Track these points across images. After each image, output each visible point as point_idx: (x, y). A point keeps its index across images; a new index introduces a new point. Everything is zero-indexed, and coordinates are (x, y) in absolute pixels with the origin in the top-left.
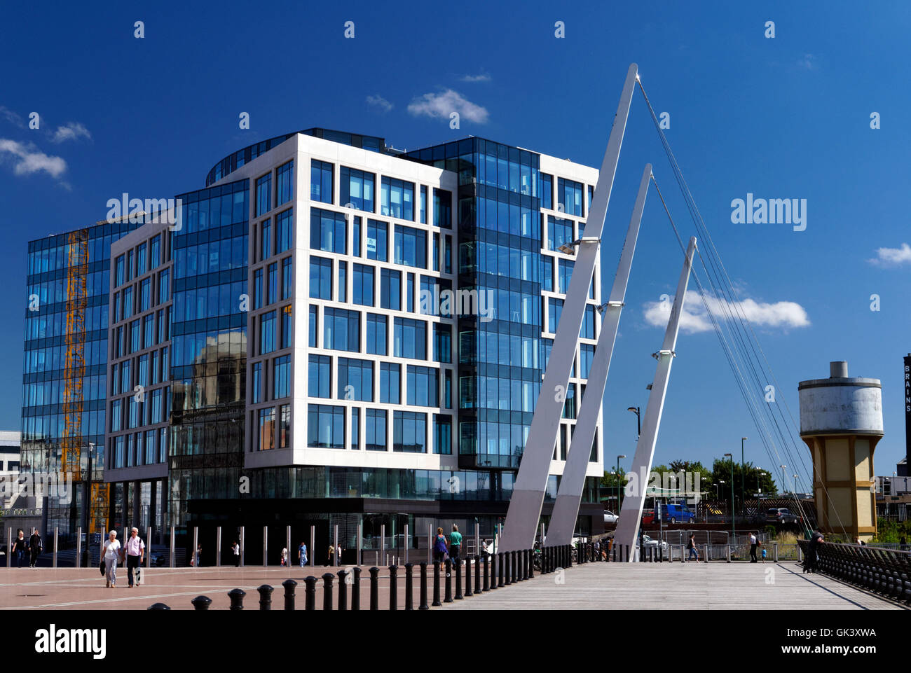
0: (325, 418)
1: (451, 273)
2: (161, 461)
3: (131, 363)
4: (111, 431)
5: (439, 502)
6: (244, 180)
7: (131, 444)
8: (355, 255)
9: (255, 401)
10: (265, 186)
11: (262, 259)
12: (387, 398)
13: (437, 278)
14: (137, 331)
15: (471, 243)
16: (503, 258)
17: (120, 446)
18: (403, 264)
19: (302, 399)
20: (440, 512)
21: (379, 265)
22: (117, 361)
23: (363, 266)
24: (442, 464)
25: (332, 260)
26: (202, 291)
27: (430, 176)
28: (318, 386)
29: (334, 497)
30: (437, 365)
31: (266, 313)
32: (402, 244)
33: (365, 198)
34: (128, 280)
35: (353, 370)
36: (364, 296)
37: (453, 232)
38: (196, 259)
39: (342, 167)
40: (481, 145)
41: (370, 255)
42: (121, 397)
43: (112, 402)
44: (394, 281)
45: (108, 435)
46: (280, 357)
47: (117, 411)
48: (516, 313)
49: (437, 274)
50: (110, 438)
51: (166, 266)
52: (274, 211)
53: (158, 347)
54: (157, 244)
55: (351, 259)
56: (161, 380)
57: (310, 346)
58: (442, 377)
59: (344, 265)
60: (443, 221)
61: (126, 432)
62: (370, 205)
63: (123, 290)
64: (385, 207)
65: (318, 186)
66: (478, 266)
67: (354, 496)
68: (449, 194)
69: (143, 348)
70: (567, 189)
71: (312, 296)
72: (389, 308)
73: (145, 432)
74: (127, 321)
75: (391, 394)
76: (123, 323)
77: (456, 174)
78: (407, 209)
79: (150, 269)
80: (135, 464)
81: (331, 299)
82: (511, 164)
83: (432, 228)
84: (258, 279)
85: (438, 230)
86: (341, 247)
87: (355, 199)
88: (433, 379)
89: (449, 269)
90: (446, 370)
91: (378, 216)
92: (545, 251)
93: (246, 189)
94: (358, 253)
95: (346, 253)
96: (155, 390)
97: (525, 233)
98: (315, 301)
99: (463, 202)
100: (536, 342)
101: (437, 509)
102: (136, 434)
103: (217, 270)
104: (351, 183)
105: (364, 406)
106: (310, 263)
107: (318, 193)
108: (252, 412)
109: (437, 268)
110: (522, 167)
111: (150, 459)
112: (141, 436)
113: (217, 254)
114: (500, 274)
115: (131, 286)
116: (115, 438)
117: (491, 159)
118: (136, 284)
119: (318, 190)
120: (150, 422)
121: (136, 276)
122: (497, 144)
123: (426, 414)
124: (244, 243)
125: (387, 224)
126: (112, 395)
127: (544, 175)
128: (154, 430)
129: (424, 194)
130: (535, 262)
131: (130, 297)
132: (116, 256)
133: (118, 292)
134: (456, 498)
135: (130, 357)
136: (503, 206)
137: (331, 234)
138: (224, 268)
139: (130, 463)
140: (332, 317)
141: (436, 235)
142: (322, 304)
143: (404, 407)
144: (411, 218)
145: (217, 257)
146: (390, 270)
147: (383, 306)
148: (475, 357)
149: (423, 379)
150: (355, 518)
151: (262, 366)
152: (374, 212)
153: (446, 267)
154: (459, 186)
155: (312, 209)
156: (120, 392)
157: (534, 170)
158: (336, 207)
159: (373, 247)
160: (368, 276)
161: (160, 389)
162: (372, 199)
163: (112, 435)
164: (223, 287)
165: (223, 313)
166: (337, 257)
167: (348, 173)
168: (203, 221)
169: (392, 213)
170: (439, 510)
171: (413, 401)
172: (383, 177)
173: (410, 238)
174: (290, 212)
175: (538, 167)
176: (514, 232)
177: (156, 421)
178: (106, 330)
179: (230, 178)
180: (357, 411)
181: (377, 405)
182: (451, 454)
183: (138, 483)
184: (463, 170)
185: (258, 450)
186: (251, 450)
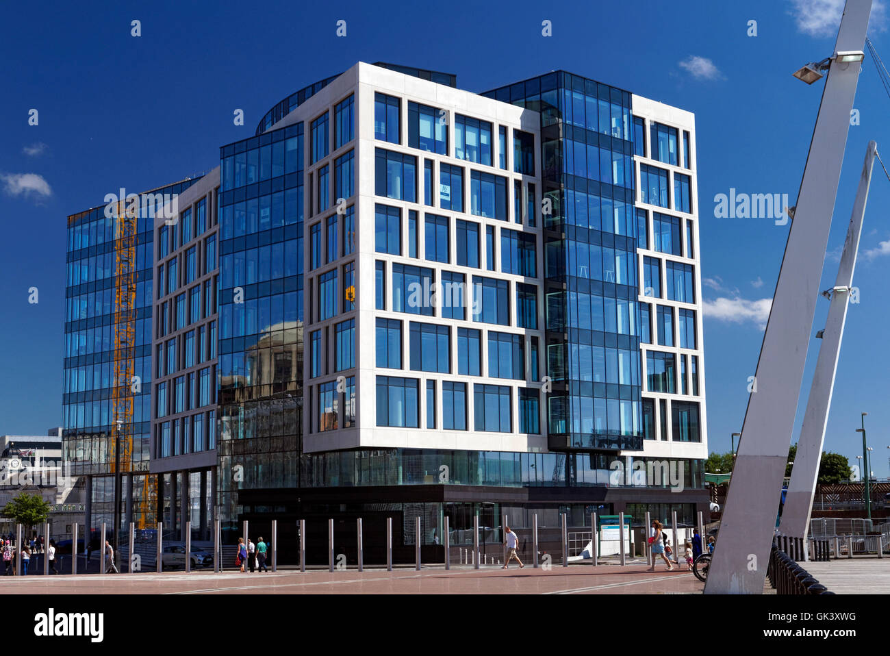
0: (396, 392)
1: (535, 226)
2: (210, 448)
3: (176, 342)
4: (156, 416)
5: (527, 489)
6: (298, 123)
7: (178, 429)
8: (426, 203)
9: (314, 375)
10: (321, 128)
11: (319, 212)
12: (466, 369)
13: (519, 233)
14: (183, 306)
15: (558, 191)
16: (594, 210)
17: (167, 433)
18: (481, 215)
19: (369, 370)
20: (529, 500)
21: (454, 216)
22: (162, 340)
23: (436, 216)
24: (530, 445)
25: (400, 210)
26: (252, 253)
27: (509, 115)
28: (387, 354)
29: (408, 484)
30: (522, 331)
31: (325, 274)
32: (479, 193)
33: (437, 139)
34: (172, 251)
35: (427, 337)
36: (438, 250)
37: (537, 180)
38: (244, 219)
39: (410, 102)
40: (568, 80)
41: (444, 204)
42: (166, 379)
43: (157, 385)
44: (472, 234)
45: (154, 421)
46: (342, 322)
47: (163, 394)
48: (608, 272)
49: (520, 228)
50: (156, 425)
51: (212, 230)
52: (333, 155)
53: (205, 322)
54: (202, 208)
55: (422, 208)
56: (209, 358)
57: (377, 308)
58: (528, 344)
59: (414, 215)
60: (525, 166)
61: (173, 417)
62: (444, 148)
63: (168, 262)
64: (459, 149)
65: (383, 125)
66: (566, 218)
67: (432, 483)
68: (531, 136)
69: (189, 323)
70: (661, 134)
71: (378, 250)
72: (467, 266)
73: (193, 416)
74: (172, 295)
75: (471, 365)
76: (168, 298)
77: (539, 114)
78: (484, 152)
79: (195, 236)
80: (182, 452)
81: (401, 254)
82: (601, 103)
83: (513, 175)
84: (315, 236)
85: (519, 176)
86: (410, 194)
87: (425, 139)
88: (517, 346)
89: (533, 222)
90: (532, 337)
91: (451, 159)
92: (639, 204)
93: (300, 134)
94: (430, 201)
95: (416, 202)
96: (202, 369)
97: (616, 182)
98: (382, 256)
99: (547, 146)
100: (631, 305)
101: (525, 497)
102: (183, 419)
103: (268, 228)
104: (420, 120)
105: (440, 378)
106: (376, 212)
107: (383, 132)
108: (311, 387)
109: (519, 220)
110: (613, 107)
111: (198, 446)
112: (189, 420)
113: (268, 210)
114: (590, 228)
115: (176, 257)
116: (161, 424)
117: (578, 97)
118: (181, 254)
119: (383, 128)
120: (198, 405)
121: (181, 245)
122: (585, 79)
123: (510, 388)
124: (299, 196)
125: (462, 169)
126: (158, 377)
127: (635, 117)
128: (202, 413)
129: (503, 136)
130: (629, 215)
131: (174, 269)
132: (159, 226)
133: (163, 265)
134: (545, 485)
135: (175, 334)
136: (592, 150)
137: (398, 180)
138: (275, 225)
139: (177, 451)
140: (402, 275)
141: (518, 184)
142: (390, 259)
143: (486, 379)
144: (489, 162)
145: (268, 213)
146: (467, 222)
147: (459, 263)
148: (564, 322)
149: (507, 347)
150: (434, 508)
151: (322, 333)
152: (448, 154)
153: (530, 221)
154: (542, 128)
155: (377, 149)
156: (166, 374)
157: (625, 110)
158: (405, 148)
159: (448, 195)
160: (441, 228)
161: (208, 367)
162: (445, 141)
163: (158, 421)
164: (275, 246)
165: (276, 275)
166: (406, 206)
167: (418, 109)
168: (252, 175)
169: (468, 156)
170: (527, 499)
171: (497, 372)
172: (457, 115)
173: (489, 186)
174: (352, 155)
175: (630, 107)
176: (605, 180)
177: (205, 404)
178: (150, 307)
179: (282, 123)
180: (432, 384)
181: (455, 377)
182: (539, 433)
183: (186, 473)
184: (546, 109)
185: (319, 430)
186: (311, 432)
